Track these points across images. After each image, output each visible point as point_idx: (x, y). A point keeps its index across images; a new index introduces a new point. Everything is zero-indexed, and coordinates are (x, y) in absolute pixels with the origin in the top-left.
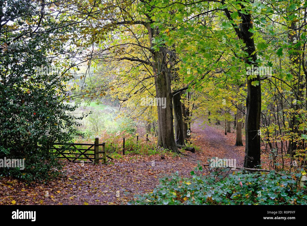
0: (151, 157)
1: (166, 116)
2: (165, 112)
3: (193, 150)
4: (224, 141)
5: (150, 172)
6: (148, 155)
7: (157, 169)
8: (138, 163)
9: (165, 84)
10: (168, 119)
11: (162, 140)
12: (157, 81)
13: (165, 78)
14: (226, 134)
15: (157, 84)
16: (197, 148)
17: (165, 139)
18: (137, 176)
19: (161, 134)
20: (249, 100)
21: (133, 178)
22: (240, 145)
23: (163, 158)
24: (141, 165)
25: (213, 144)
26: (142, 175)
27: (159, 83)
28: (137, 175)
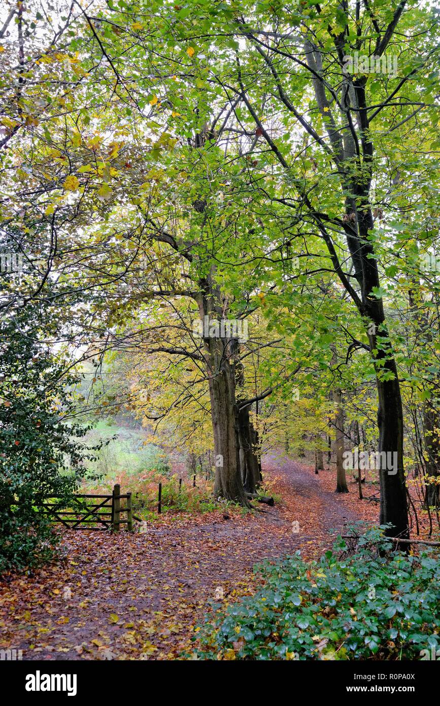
0: (207, 516)
1: (228, 444)
2: (226, 438)
3: (271, 502)
4: (315, 485)
5: (210, 545)
6: (200, 512)
7: (220, 538)
8: (186, 528)
9: (227, 391)
10: (230, 449)
11: (221, 486)
12: (212, 386)
13: (226, 381)
14: (317, 473)
15: (213, 391)
16: (277, 497)
17: (228, 484)
18: (190, 553)
19: (220, 476)
20: (384, 416)
21: (184, 558)
22: (343, 492)
23: (226, 518)
24: (193, 532)
25: (299, 490)
26: (198, 551)
27: (216, 389)
28: (189, 551)
